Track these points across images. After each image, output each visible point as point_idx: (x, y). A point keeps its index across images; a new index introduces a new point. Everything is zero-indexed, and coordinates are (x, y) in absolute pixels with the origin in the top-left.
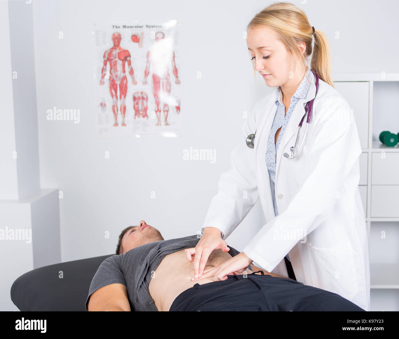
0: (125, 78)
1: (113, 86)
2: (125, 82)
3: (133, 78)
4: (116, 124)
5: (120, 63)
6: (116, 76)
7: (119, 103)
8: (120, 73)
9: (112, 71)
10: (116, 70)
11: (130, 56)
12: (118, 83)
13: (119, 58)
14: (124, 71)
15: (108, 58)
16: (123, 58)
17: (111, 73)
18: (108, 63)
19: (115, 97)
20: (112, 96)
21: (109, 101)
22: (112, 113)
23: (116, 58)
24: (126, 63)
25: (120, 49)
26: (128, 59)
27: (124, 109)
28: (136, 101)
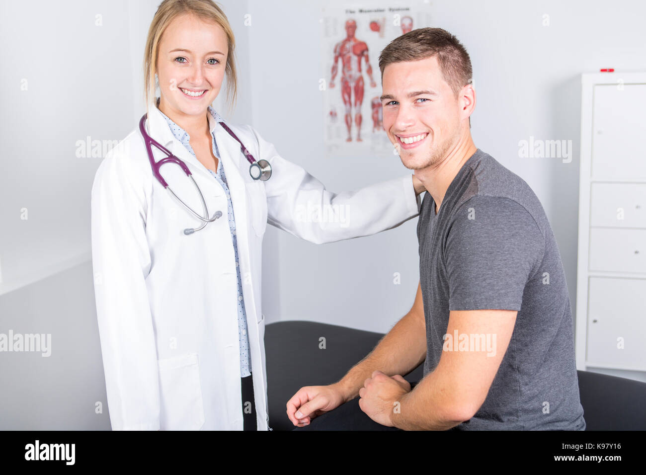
0: (361, 79)
1: (346, 89)
2: (361, 84)
3: (372, 79)
4: (350, 139)
5: (354, 59)
6: (350, 76)
7: (354, 112)
8: (354, 72)
9: (346, 70)
10: (350, 69)
11: (367, 49)
12: (352, 85)
13: (355, 53)
14: (360, 70)
15: (340, 53)
16: (359, 52)
17: (343, 72)
18: (340, 61)
19: (348, 105)
20: (345, 102)
21: (341, 109)
22: (344, 126)
23: (349, 52)
24: (363, 60)
25: (355, 40)
26: (365, 53)
27: (360, 120)
28: (375, 109)
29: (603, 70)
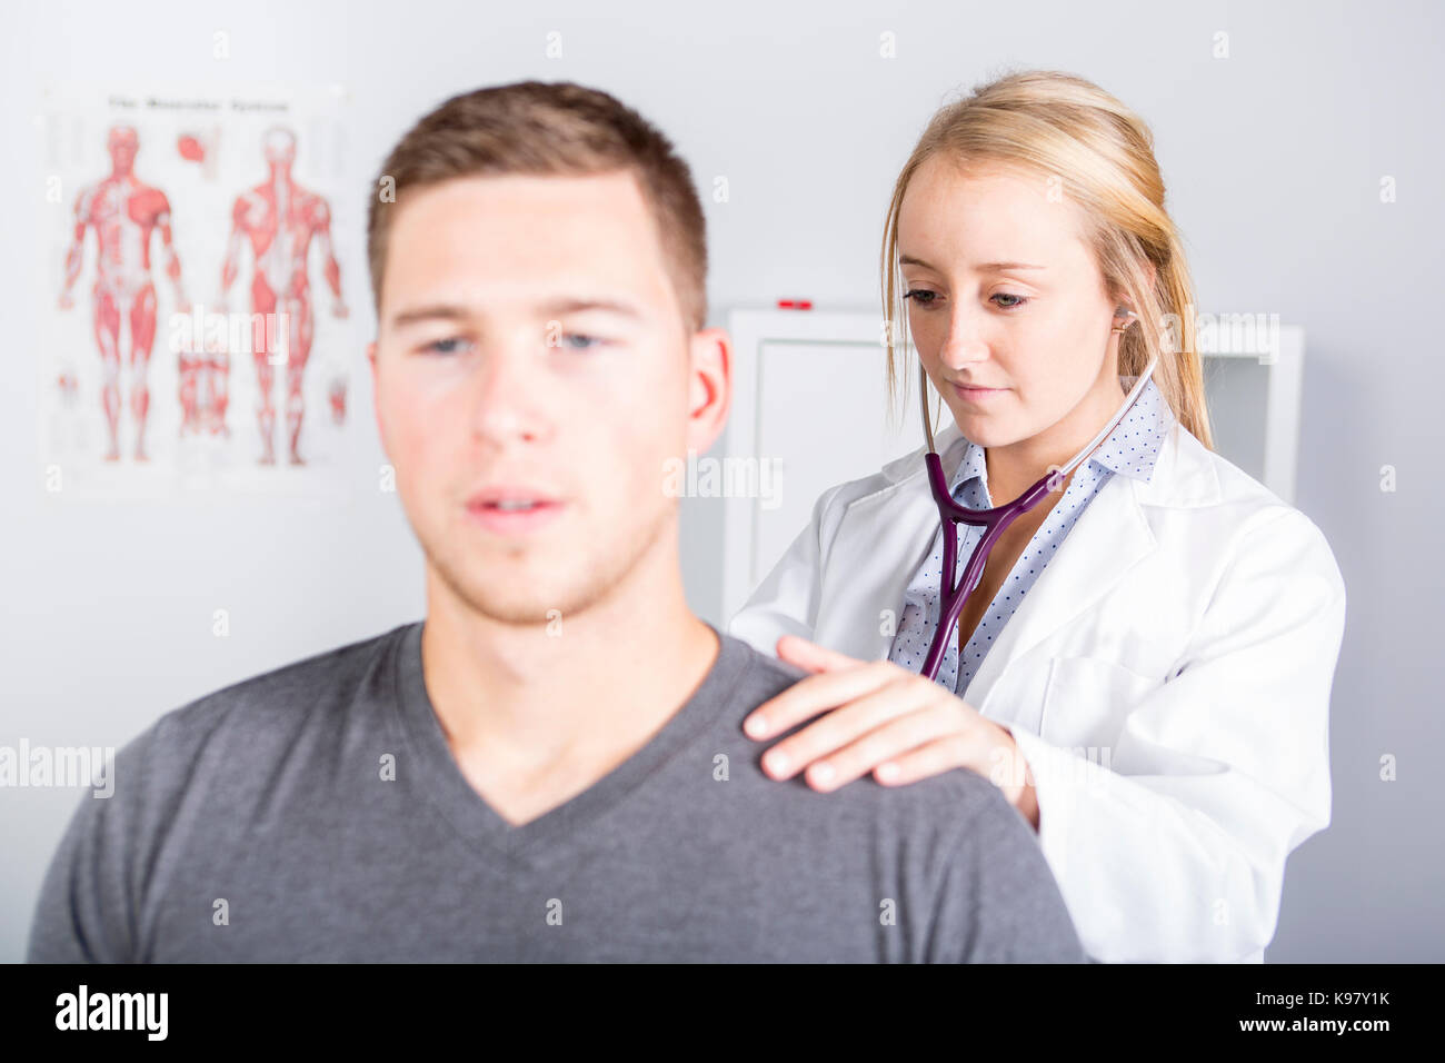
0: (149, 289)
1: (106, 313)
2: (148, 303)
3: (179, 292)
4: (114, 456)
5: (131, 234)
6: (119, 282)
7: (127, 381)
8: (131, 268)
9: (107, 262)
10: (117, 260)
11: (167, 209)
12: (124, 305)
13: (133, 217)
14: (147, 265)
15: (90, 216)
16: (144, 215)
17: (100, 269)
18: (91, 235)
19: (111, 359)
20: (102, 350)
21: (90, 368)
22: (98, 415)
23: (117, 212)
24: (156, 238)
25: (134, 182)
26: (163, 219)
27: (144, 403)
28: (189, 374)
29: (785, 305)
